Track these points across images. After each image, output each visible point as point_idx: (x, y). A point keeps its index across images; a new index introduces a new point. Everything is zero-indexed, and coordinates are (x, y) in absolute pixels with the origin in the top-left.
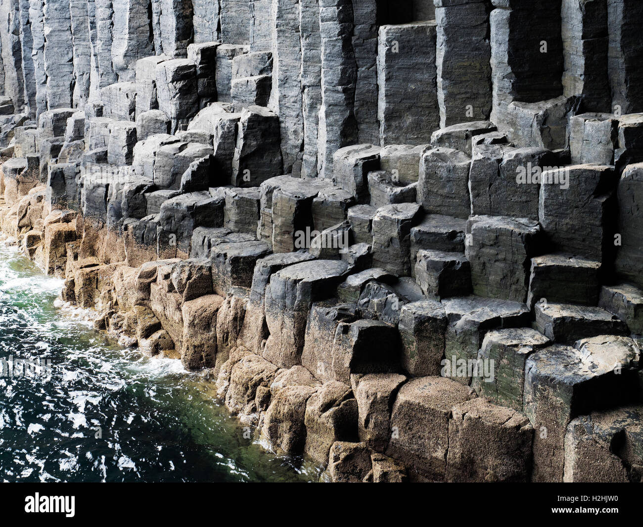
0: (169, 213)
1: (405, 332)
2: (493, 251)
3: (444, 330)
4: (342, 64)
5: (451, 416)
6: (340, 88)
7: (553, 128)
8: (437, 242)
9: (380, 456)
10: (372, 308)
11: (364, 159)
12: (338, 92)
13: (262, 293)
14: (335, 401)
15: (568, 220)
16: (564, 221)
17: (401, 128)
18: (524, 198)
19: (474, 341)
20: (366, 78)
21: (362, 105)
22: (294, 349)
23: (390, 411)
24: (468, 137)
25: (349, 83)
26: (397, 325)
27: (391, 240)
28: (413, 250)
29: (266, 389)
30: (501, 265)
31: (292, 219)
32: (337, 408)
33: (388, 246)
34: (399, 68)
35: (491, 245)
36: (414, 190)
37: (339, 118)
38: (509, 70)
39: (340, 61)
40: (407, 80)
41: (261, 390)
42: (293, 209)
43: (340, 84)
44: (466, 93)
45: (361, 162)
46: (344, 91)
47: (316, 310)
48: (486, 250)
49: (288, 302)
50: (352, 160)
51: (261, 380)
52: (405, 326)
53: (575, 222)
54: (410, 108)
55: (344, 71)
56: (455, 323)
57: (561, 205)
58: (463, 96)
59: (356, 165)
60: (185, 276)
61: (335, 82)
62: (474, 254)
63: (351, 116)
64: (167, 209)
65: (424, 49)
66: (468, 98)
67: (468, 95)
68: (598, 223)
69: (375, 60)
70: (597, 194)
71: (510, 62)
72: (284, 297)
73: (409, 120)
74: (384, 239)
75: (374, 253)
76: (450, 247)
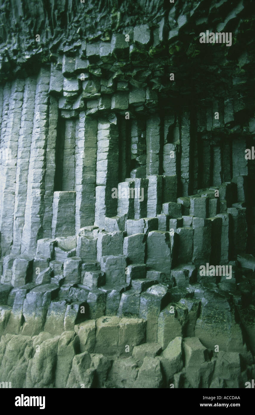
1: (90, 303)
2: (114, 266)
3: (106, 297)
4: (40, 206)
5: (119, 327)
6: (39, 216)
7: (121, 224)
8: (92, 268)
9: (94, 354)
10: (75, 297)
11: (53, 242)
12: (37, 217)
13: (22, 304)
14: (71, 339)
15: (134, 252)
17: (61, 231)
18: (118, 248)
19: (118, 298)
20: (48, 211)
21: (46, 223)
22: (41, 324)
23: (95, 334)
24: (92, 230)
25: (42, 213)
26: (86, 301)
27: (74, 270)
28: (83, 272)
29: (31, 347)
30: (117, 271)
31: (26, 270)
32: (73, 341)
33: (73, 273)
34: (63, 207)
35: (114, 264)
36: (75, 252)
37: (37, 228)
38: (105, 206)
39: (40, 204)
40: (65, 212)
41: (28, 350)
42: (27, 266)
43: (38, 214)
44: (87, 216)
45: (52, 244)
46: (40, 217)
47: (53, 304)
48: (112, 267)
49: (38, 304)
50: (49, 243)
51: (27, 344)
52: (91, 300)
53: (137, 252)
54: (65, 223)
55: (40, 209)
56: (109, 294)
57: (133, 247)
58: (86, 217)
59: (51, 245)
61: (37, 213)
62: (108, 269)
63: (42, 227)
65: (72, 201)
66: (87, 218)
67: (88, 216)
68: (143, 251)
69: (52, 205)
70: (143, 242)
71: (105, 204)
72: (36, 302)
73: (64, 227)
74: (70, 271)
75: (66, 277)
76: (96, 269)
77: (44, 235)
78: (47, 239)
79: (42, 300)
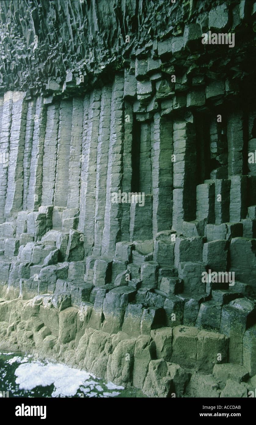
0: (45, 274)
1: (167, 310)
2: (193, 274)
3: (184, 305)
4: (118, 210)
5: (198, 340)
6: (117, 219)
7: (201, 229)
8: (169, 273)
9: (170, 363)
10: (152, 302)
11: (131, 245)
12: (116, 221)
13: (102, 302)
14: (148, 343)
15: (215, 260)
16: (214, 260)
17: (139, 234)
18: (197, 254)
19: (196, 308)
20: (126, 215)
21: (124, 226)
22: (119, 324)
23: (172, 342)
24: (169, 235)
25: (120, 217)
26: (163, 307)
27: (151, 275)
28: (160, 278)
29: (110, 344)
30: (196, 279)
31: (105, 271)
32: (149, 346)
33: (150, 277)
34: (140, 211)
35: (193, 272)
36: (152, 256)
37: (116, 231)
38: (183, 210)
39: (118, 208)
40: (142, 215)
41: (107, 346)
42: (106, 267)
43: (117, 217)
44: (164, 219)
45: (130, 247)
46: (119, 220)
47: (130, 306)
48: (190, 274)
49: (117, 304)
50: (127, 246)
51: (106, 340)
52: (167, 307)
53: (218, 260)
54: (143, 226)
55: (119, 213)
56: (187, 302)
57: (214, 254)
58: (164, 221)
59: (128, 248)
60: (60, 300)
61: (115, 217)
62: (186, 276)
63: (120, 230)
64: (43, 272)
65: (149, 204)
66: (165, 221)
67: (165, 220)
68: (225, 260)
69: (129, 208)
70: (225, 250)
71: (183, 207)
72: (114, 303)
73: (142, 231)
74: (147, 275)
75: (143, 281)
76: (173, 275)
77: (122, 238)
78: (125, 242)
79: (120, 301)
